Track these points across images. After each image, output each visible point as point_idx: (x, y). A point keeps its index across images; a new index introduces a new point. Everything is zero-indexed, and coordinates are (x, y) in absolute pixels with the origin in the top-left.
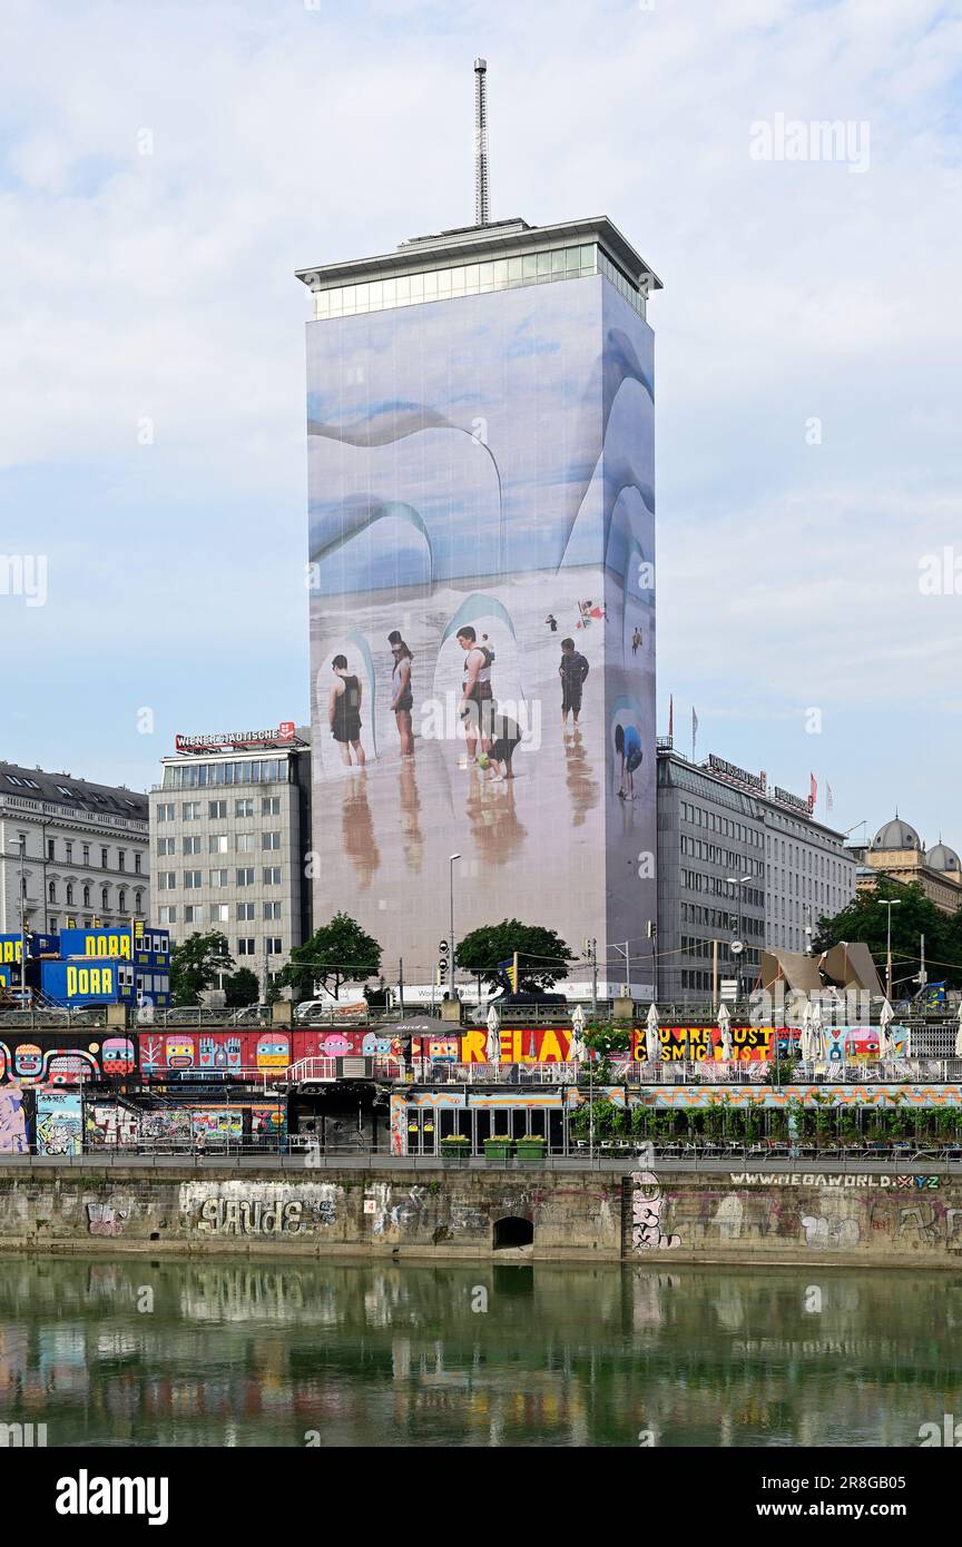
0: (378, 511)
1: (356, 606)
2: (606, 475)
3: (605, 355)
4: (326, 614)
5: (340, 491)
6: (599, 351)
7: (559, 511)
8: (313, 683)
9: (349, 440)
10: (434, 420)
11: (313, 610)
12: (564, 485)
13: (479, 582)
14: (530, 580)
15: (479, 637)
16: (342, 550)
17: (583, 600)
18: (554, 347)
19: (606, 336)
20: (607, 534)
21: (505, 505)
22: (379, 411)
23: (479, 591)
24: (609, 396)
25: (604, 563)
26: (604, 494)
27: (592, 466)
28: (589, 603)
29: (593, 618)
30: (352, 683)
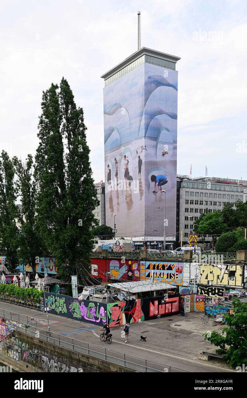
0: (113, 130)
1: (110, 152)
2: (145, 114)
3: (146, 84)
4: (106, 155)
5: (108, 127)
6: (144, 83)
7: (138, 124)
8: (105, 170)
9: (109, 114)
10: (120, 106)
11: (105, 155)
12: (139, 118)
13: (127, 144)
14: (134, 142)
15: (127, 157)
16: (108, 140)
18: (137, 83)
19: (147, 78)
20: (147, 129)
21: (130, 124)
22: (112, 107)
23: (127, 146)
24: (148, 93)
25: (145, 136)
26: (145, 119)
27: (143, 112)
28: (142, 146)
29: (143, 150)
30: (110, 170)
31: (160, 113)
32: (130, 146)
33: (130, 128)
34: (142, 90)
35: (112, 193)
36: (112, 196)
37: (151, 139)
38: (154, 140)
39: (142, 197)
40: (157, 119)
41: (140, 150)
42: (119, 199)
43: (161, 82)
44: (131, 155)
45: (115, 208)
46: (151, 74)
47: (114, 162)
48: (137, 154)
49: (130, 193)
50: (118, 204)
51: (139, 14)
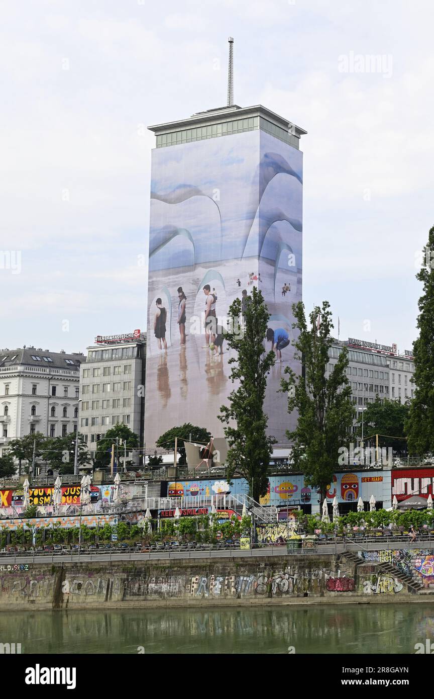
0: (175, 233)
1: (165, 275)
2: (260, 217)
3: (261, 164)
4: (154, 279)
5: (161, 224)
6: (258, 162)
7: (243, 232)
8: (148, 311)
9: (165, 201)
10: (198, 192)
11: (150, 277)
12: (244, 221)
13: (212, 264)
14: (233, 263)
15: (212, 289)
16: (161, 250)
17: (251, 273)
18: (242, 160)
19: (263, 156)
20: (261, 243)
21: (222, 230)
22: (177, 188)
23: (212, 269)
24: (264, 182)
25: (259, 256)
26: (259, 225)
27: (255, 213)
28: (253, 274)
29: (254, 281)
30: (163, 311)
31: (280, 217)
32: (222, 270)
33: (222, 236)
34: (254, 174)
35: (168, 358)
36: (166, 364)
37: (267, 263)
38: (271, 265)
40: (275, 228)
42: (187, 372)
43: (282, 165)
44: (222, 286)
45: (175, 390)
46: (269, 151)
47: (177, 294)
48: (239, 285)
49: (219, 361)
50: (184, 381)
51: (231, 42)
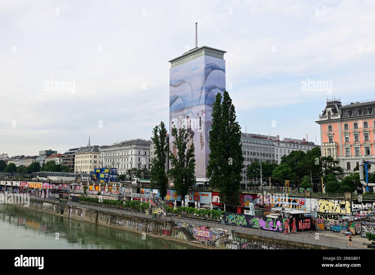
0: (177, 98)
1: (175, 113)
2: (205, 88)
3: (205, 68)
4: (171, 115)
5: (173, 95)
6: (204, 68)
7: (199, 95)
8: (170, 125)
9: (174, 86)
10: (184, 82)
11: (170, 114)
12: (200, 91)
13: (189, 108)
14: (196, 107)
15: (189, 117)
16: (173, 104)
17: (202, 110)
18: (198, 68)
19: (206, 65)
20: (206, 98)
21: (192, 95)
22: (178, 81)
23: (189, 110)
24: (207, 75)
25: (205, 104)
26: (205, 92)
27: (203, 87)
31: (215, 87)
32: (192, 110)
34: (202, 73)
37: (209, 106)
38: (211, 106)
39: (203, 147)
40: (212, 92)
41: (201, 113)
43: (215, 67)
44: (192, 116)
46: (208, 62)
48: (198, 115)
51: (196, 24)
